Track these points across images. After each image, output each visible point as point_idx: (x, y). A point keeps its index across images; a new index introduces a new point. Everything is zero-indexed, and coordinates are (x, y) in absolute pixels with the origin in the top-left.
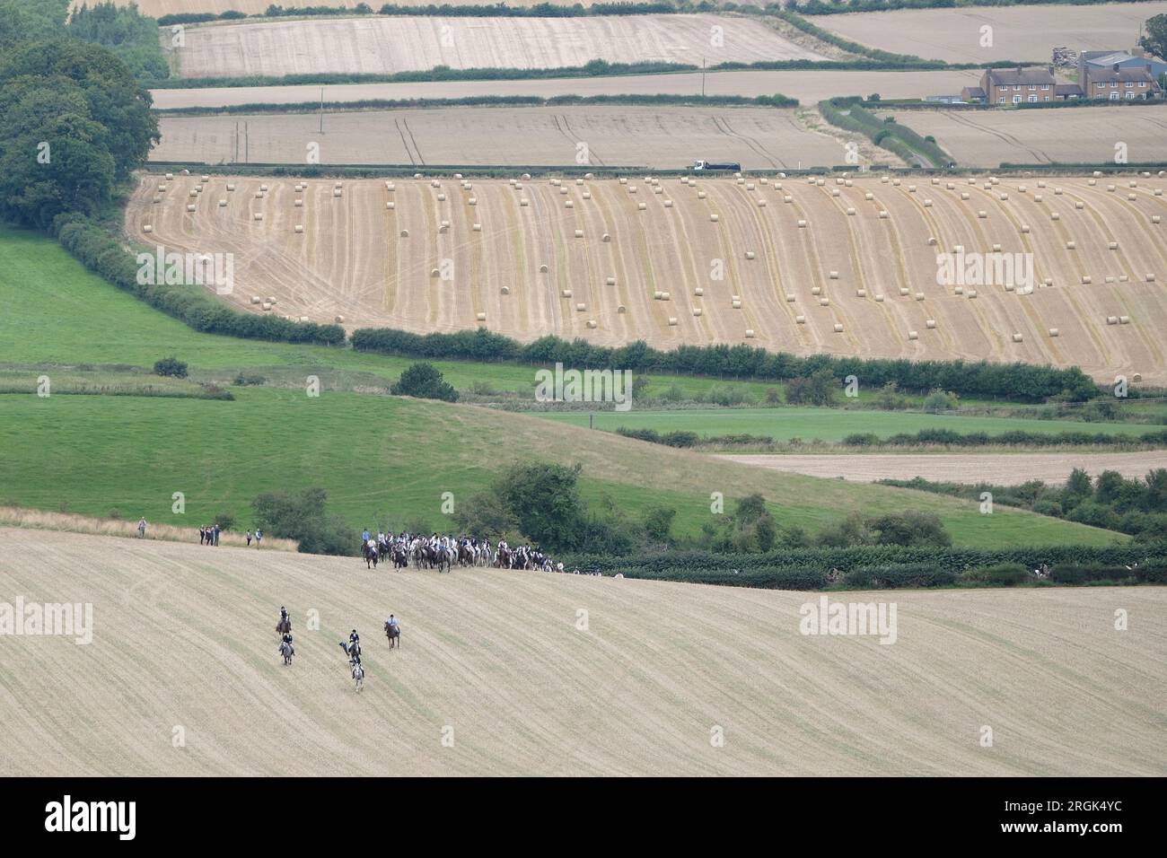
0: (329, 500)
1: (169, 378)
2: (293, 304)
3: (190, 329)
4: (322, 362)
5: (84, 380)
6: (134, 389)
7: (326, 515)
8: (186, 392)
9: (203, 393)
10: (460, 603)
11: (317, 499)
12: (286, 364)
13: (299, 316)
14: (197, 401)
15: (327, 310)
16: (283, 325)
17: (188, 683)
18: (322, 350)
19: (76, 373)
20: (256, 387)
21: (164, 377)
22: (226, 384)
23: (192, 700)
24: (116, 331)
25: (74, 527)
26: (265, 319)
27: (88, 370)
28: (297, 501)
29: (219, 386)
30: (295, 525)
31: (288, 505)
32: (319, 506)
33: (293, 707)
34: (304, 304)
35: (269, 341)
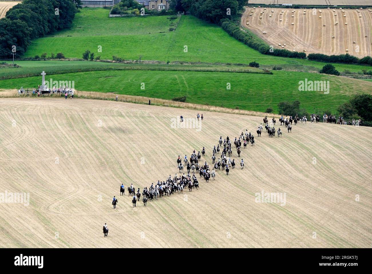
0: (301, 104)
1: (253, 68)
2: (291, 46)
3: (260, 53)
4: (299, 63)
5: (228, 68)
6: (243, 71)
7: (300, 109)
8: (259, 72)
9: (264, 72)
10: (340, 136)
11: (297, 104)
12: (288, 64)
13: (292, 49)
14: (262, 74)
15: (301, 48)
16: (288, 52)
17: (258, 158)
18: (299, 60)
19: (226, 66)
20: (280, 70)
21: (252, 67)
22: (271, 70)
23: (259, 163)
24: (238, 54)
25: (225, 111)
26: (282, 50)
27: (230, 65)
28: (291, 104)
29: (268, 70)
30: (291, 111)
31: (289, 106)
32: (298, 106)
33: (289, 165)
34: (294, 46)
35: (283, 57)
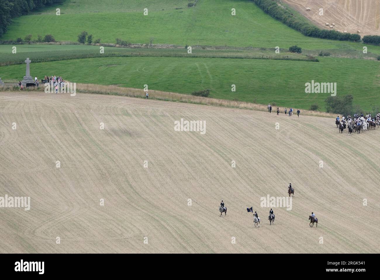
0: (354, 100)
1: (294, 53)
2: (341, 26)
3: (303, 35)
4: (352, 48)
5: (263, 54)
6: (281, 57)
7: (353, 105)
8: (301, 59)
9: (307, 59)
11: (350, 99)
12: (338, 48)
13: (343, 30)
14: (305, 62)
15: (354, 28)
16: (337, 34)
17: (301, 168)
18: (352, 43)
19: (260, 51)
20: (327, 57)
21: (293, 53)
22: (316, 56)
23: (302, 174)
24: (275, 36)
25: (259, 108)
26: (331, 32)
27: (265, 50)
28: (342, 100)
29: (313, 56)
30: (341, 109)
31: (339, 101)
32: (351, 101)
33: (340, 177)
34: (345, 26)
35: (332, 39)
